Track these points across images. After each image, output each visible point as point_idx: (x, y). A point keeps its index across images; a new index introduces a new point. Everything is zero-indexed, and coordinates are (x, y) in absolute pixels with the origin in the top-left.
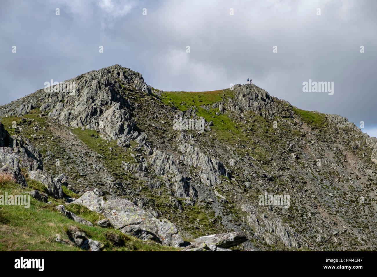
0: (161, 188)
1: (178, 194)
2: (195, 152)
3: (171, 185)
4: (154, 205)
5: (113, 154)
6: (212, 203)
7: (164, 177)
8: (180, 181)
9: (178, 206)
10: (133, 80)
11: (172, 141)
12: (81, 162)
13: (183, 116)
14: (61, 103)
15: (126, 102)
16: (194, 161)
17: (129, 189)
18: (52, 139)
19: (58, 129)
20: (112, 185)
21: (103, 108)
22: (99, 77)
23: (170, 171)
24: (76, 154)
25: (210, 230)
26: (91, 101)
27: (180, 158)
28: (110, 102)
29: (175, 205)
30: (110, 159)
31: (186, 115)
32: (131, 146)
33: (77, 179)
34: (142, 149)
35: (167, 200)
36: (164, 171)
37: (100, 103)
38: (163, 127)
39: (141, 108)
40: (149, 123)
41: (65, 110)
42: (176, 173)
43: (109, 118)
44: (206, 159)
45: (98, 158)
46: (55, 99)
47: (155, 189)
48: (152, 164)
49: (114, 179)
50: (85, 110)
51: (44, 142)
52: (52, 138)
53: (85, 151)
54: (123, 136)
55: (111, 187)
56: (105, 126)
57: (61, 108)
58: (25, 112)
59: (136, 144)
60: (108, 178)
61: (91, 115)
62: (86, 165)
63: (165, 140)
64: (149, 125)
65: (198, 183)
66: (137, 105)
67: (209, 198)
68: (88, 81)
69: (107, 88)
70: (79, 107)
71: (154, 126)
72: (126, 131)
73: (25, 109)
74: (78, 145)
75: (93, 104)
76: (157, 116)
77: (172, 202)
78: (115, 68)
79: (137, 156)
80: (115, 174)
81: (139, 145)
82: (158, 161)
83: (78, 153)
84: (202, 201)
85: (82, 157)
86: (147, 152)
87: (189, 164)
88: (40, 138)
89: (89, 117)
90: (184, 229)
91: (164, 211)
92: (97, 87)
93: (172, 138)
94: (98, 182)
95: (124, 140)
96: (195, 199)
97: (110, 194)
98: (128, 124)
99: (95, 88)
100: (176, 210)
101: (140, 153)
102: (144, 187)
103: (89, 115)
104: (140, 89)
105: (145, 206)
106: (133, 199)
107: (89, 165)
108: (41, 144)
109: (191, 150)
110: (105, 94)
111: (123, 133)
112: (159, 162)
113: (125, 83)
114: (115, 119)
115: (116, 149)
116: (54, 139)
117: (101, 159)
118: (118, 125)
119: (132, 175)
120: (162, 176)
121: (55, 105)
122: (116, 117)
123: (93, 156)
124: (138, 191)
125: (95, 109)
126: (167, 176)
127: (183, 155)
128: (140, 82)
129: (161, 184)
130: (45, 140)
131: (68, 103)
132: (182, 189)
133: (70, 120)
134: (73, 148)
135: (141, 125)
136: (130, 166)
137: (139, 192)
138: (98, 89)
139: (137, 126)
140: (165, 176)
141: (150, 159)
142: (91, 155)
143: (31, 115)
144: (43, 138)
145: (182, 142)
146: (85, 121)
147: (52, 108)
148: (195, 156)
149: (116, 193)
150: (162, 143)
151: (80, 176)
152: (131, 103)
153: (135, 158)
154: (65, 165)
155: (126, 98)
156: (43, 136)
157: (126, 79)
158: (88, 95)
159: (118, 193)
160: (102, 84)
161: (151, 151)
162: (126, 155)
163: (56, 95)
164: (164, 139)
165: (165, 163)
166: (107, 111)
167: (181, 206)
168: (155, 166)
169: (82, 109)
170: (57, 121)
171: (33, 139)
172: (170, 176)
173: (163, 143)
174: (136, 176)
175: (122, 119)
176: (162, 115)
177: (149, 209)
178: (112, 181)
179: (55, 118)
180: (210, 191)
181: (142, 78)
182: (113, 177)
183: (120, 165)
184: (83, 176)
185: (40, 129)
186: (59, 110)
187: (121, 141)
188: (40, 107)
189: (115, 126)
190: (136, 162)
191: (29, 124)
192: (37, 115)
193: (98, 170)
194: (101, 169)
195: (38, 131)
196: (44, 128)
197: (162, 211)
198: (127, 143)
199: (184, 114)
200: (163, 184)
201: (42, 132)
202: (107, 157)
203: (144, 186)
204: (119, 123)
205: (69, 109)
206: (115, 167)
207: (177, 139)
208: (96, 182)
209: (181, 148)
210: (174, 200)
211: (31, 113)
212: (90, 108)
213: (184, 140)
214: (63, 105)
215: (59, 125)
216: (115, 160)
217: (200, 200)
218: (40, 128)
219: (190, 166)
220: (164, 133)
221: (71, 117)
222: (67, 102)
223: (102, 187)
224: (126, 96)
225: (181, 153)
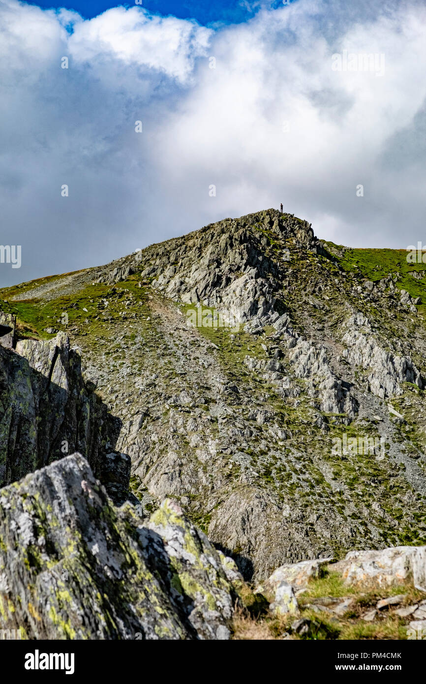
0: (299, 397)
1: (325, 407)
2: (368, 345)
3: (317, 393)
4: (283, 421)
5: (235, 345)
6: (378, 423)
7: (308, 382)
8: (332, 388)
9: (321, 425)
10: (296, 232)
11: (336, 327)
12: (183, 355)
13: (373, 288)
14: (172, 268)
15: (273, 267)
16: (364, 358)
17: (248, 397)
18: (148, 319)
19: (162, 304)
20: (222, 390)
21: (231, 276)
22: (233, 230)
23: (319, 373)
24: (177, 342)
25: (364, 462)
26: (216, 264)
27: (343, 353)
28: (243, 267)
29: (316, 422)
30: (229, 352)
31: (377, 287)
32: (264, 333)
33: (171, 378)
34: (280, 339)
35: (305, 416)
36: (309, 372)
37: (227, 268)
38: (326, 306)
39: (297, 276)
40: (305, 298)
41: (177, 277)
42: (327, 377)
43: (238, 292)
44: (384, 356)
45: (211, 349)
46: (164, 260)
47: (290, 399)
48: (292, 362)
49: (226, 381)
50: (204, 278)
51: (136, 324)
52: (149, 317)
53: (192, 339)
54: (255, 318)
55: (221, 393)
56: (230, 303)
57: (172, 273)
58: (119, 278)
59: (273, 330)
60: (218, 379)
61: (212, 285)
62: (190, 359)
63: (326, 325)
64: (305, 302)
65: (363, 392)
66: (290, 271)
67: (376, 415)
68: (216, 235)
69: (242, 247)
70: (196, 274)
71: (312, 303)
72: (260, 311)
73: (120, 273)
74: (184, 330)
75: (217, 270)
76: (320, 289)
77: (312, 418)
78: (267, 215)
79: (272, 349)
80: (230, 373)
81: (276, 333)
82: (302, 356)
83: (181, 341)
84: (364, 419)
85: (186, 347)
86: (288, 344)
87: (356, 362)
88: (132, 317)
89: (209, 288)
90: (323, 458)
91: (297, 431)
92: (226, 244)
93: (337, 323)
94: (201, 384)
95: (256, 324)
96: (352, 415)
97: (216, 403)
98: (266, 300)
99: (223, 245)
100: (315, 430)
101: (277, 344)
102: (272, 394)
103: (209, 285)
104: (303, 246)
105: (268, 421)
106: (250, 411)
107: (195, 359)
108: (130, 326)
109: (362, 343)
110: (237, 255)
111: (256, 313)
112: (303, 359)
113: (280, 237)
114: (245, 293)
115: (242, 336)
116: (150, 320)
117: (215, 351)
118: (249, 302)
119: (257, 376)
120: (305, 379)
121: (164, 270)
122: (248, 289)
123: (204, 346)
124: (262, 399)
125: (219, 278)
126: (314, 380)
127: (349, 348)
128: (305, 236)
129: (302, 391)
130: (139, 320)
131: (183, 267)
132: (334, 400)
133: (181, 292)
134: (176, 333)
135: (292, 301)
136: (257, 363)
137: (263, 401)
138: (229, 247)
139: (285, 303)
140: (310, 380)
141: (291, 353)
142: (201, 344)
143: (128, 282)
144: (136, 317)
145: (351, 329)
146: (203, 293)
147: (158, 274)
148: (366, 351)
149: (226, 401)
150: (319, 330)
151: (177, 375)
152: (282, 268)
153: (267, 351)
154: (158, 358)
155: (275, 261)
156: (136, 314)
157: (282, 232)
158: (212, 256)
159: (229, 402)
160: (236, 239)
161: (293, 342)
162: (254, 346)
163: (167, 255)
164: (324, 324)
165: (312, 360)
166: (237, 280)
167: (326, 425)
168: (296, 365)
169: (201, 277)
170: (163, 293)
171: (121, 319)
172: (317, 379)
173: (321, 330)
174: (264, 377)
175: (256, 292)
176: (328, 287)
177: (273, 427)
178: (223, 384)
179: (161, 288)
180: (381, 404)
181: (311, 230)
182: (226, 377)
183: (241, 361)
184: (181, 374)
185: (134, 304)
186: (168, 277)
187: (250, 325)
188: (142, 271)
189: (244, 304)
190: (267, 358)
191: (120, 297)
192: (135, 283)
193: (206, 367)
194: (210, 365)
195: (131, 307)
196: (141, 303)
197: (293, 431)
198: (260, 328)
199: (374, 286)
200: (304, 391)
201: (136, 308)
202: (226, 348)
203: (274, 392)
204: (251, 299)
205: (182, 277)
206: (234, 364)
207: (344, 325)
208: (198, 384)
209: (348, 338)
210: (316, 416)
211: (128, 280)
212: (212, 276)
213: (354, 327)
214: (175, 269)
215: (165, 298)
216: (236, 352)
217: (360, 417)
218: (135, 302)
219: (357, 366)
220: (325, 314)
221: (183, 287)
222: (182, 265)
223: (207, 391)
224: (275, 258)
225: (345, 346)
